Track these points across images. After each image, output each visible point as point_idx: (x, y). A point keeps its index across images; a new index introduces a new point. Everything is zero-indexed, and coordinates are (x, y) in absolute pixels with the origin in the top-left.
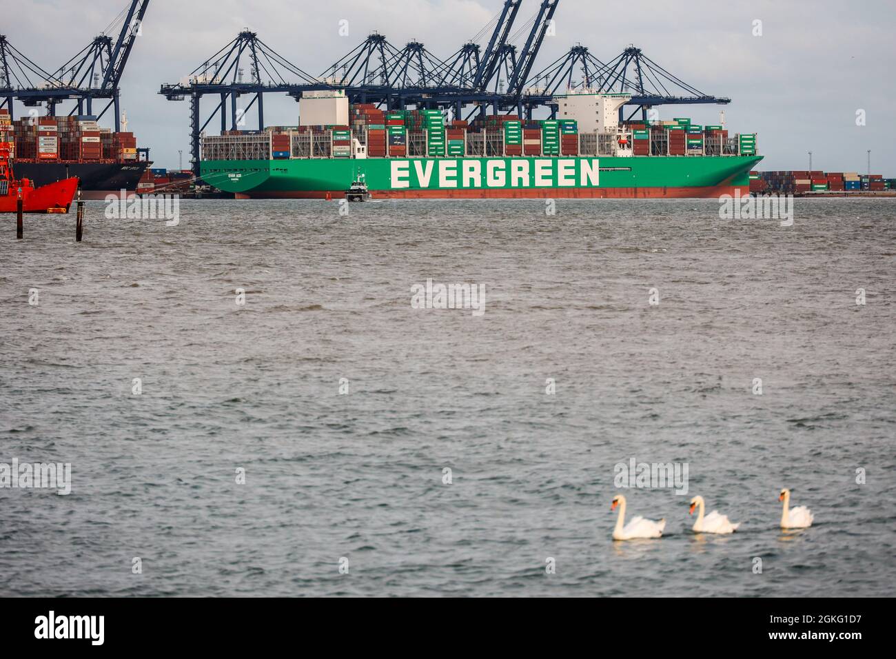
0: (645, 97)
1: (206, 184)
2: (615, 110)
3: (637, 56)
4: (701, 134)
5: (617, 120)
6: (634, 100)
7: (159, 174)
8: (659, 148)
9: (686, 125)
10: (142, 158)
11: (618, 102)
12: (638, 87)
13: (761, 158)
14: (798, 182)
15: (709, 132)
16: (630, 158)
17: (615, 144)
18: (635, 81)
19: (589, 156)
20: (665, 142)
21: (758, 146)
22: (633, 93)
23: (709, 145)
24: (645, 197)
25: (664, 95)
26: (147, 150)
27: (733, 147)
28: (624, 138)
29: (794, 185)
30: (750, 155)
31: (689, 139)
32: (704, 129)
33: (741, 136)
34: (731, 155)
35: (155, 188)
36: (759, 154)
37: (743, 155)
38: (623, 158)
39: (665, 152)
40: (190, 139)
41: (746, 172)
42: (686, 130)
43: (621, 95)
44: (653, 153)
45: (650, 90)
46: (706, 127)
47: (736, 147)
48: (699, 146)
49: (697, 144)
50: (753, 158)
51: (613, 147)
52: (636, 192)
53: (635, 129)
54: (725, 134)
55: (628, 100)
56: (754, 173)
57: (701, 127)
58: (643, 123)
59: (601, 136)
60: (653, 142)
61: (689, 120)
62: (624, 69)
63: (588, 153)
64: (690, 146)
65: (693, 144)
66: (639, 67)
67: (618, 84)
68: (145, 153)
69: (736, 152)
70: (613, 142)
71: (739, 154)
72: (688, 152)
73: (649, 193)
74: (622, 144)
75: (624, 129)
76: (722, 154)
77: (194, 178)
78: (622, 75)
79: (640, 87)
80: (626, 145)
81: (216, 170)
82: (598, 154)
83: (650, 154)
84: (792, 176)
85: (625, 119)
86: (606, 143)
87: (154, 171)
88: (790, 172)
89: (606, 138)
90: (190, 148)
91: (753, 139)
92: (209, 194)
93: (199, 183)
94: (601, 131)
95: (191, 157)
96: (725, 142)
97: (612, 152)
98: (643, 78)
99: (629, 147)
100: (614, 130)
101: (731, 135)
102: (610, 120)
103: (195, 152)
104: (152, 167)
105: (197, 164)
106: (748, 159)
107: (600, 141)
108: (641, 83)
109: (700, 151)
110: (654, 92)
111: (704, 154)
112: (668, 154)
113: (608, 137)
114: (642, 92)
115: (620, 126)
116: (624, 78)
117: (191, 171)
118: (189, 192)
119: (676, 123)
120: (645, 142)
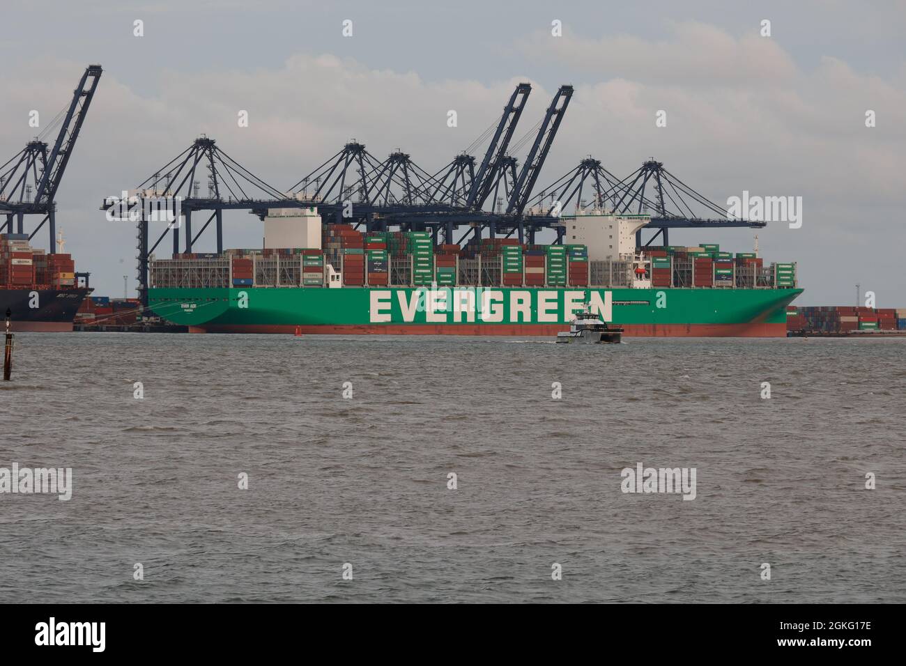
0: (666, 219)
1: (155, 315)
2: (632, 233)
3: (657, 171)
4: (731, 263)
5: (634, 245)
6: (654, 223)
7: (101, 302)
8: (682, 278)
9: (714, 252)
10: (81, 284)
11: (635, 225)
12: (658, 207)
13: (800, 291)
14: (843, 319)
15: (741, 260)
16: (648, 290)
17: (630, 273)
18: (656, 201)
19: (601, 287)
20: (690, 272)
21: (798, 277)
22: (653, 213)
23: (741, 275)
24: (665, 335)
25: (689, 217)
26: (86, 275)
27: (768, 278)
28: (641, 267)
29: (839, 323)
30: (788, 287)
31: (717, 268)
32: (734, 257)
33: (778, 265)
34: (766, 288)
35: (96, 319)
36: (799, 286)
37: (779, 287)
38: (640, 290)
39: (689, 283)
40: (137, 263)
41: (784, 307)
42: (714, 258)
43: (639, 216)
44: (676, 284)
45: (672, 210)
46: (738, 255)
47: (772, 278)
48: (729, 276)
49: (727, 275)
50: (792, 291)
51: (629, 278)
52: (655, 328)
53: (655, 257)
54: (760, 263)
55: (647, 222)
56: (793, 309)
57: (731, 255)
58: (665, 250)
59: (615, 264)
60: (675, 272)
61: (717, 246)
62: (643, 186)
63: (599, 284)
64: (719, 277)
65: (722, 275)
66: (660, 184)
67: (636, 203)
68: (84, 278)
69: (772, 283)
70: (629, 272)
71: (775, 287)
72: (715, 283)
73: (670, 331)
74: (639, 274)
75: (642, 256)
76: (755, 286)
77: (141, 309)
78: (640, 193)
79: (661, 207)
80: (643, 276)
81: (166, 299)
82: (611, 285)
83: (672, 286)
84: (836, 312)
85: (643, 244)
86: (620, 272)
87: (95, 299)
88: (835, 308)
89: (621, 266)
90: (137, 273)
91: (792, 269)
92: (160, 328)
93: (147, 314)
94: (615, 259)
95: (137, 283)
96: (759, 272)
97: (628, 283)
98: (665, 196)
99: (647, 277)
100: (630, 258)
101: (766, 265)
102: (626, 246)
103: (143, 278)
104: (93, 295)
105: (144, 291)
106: (786, 292)
107: (613, 270)
108: (662, 203)
109: (730, 283)
110: (677, 213)
111: (735, 286)
112: (693, 286)
113: (624, 265)
114: (664, 214)
115: (637, 252)
116: (642, 196)
117: (138, 300)
118: (136, 325)
119: (703, 250)
120: (667, 271)
